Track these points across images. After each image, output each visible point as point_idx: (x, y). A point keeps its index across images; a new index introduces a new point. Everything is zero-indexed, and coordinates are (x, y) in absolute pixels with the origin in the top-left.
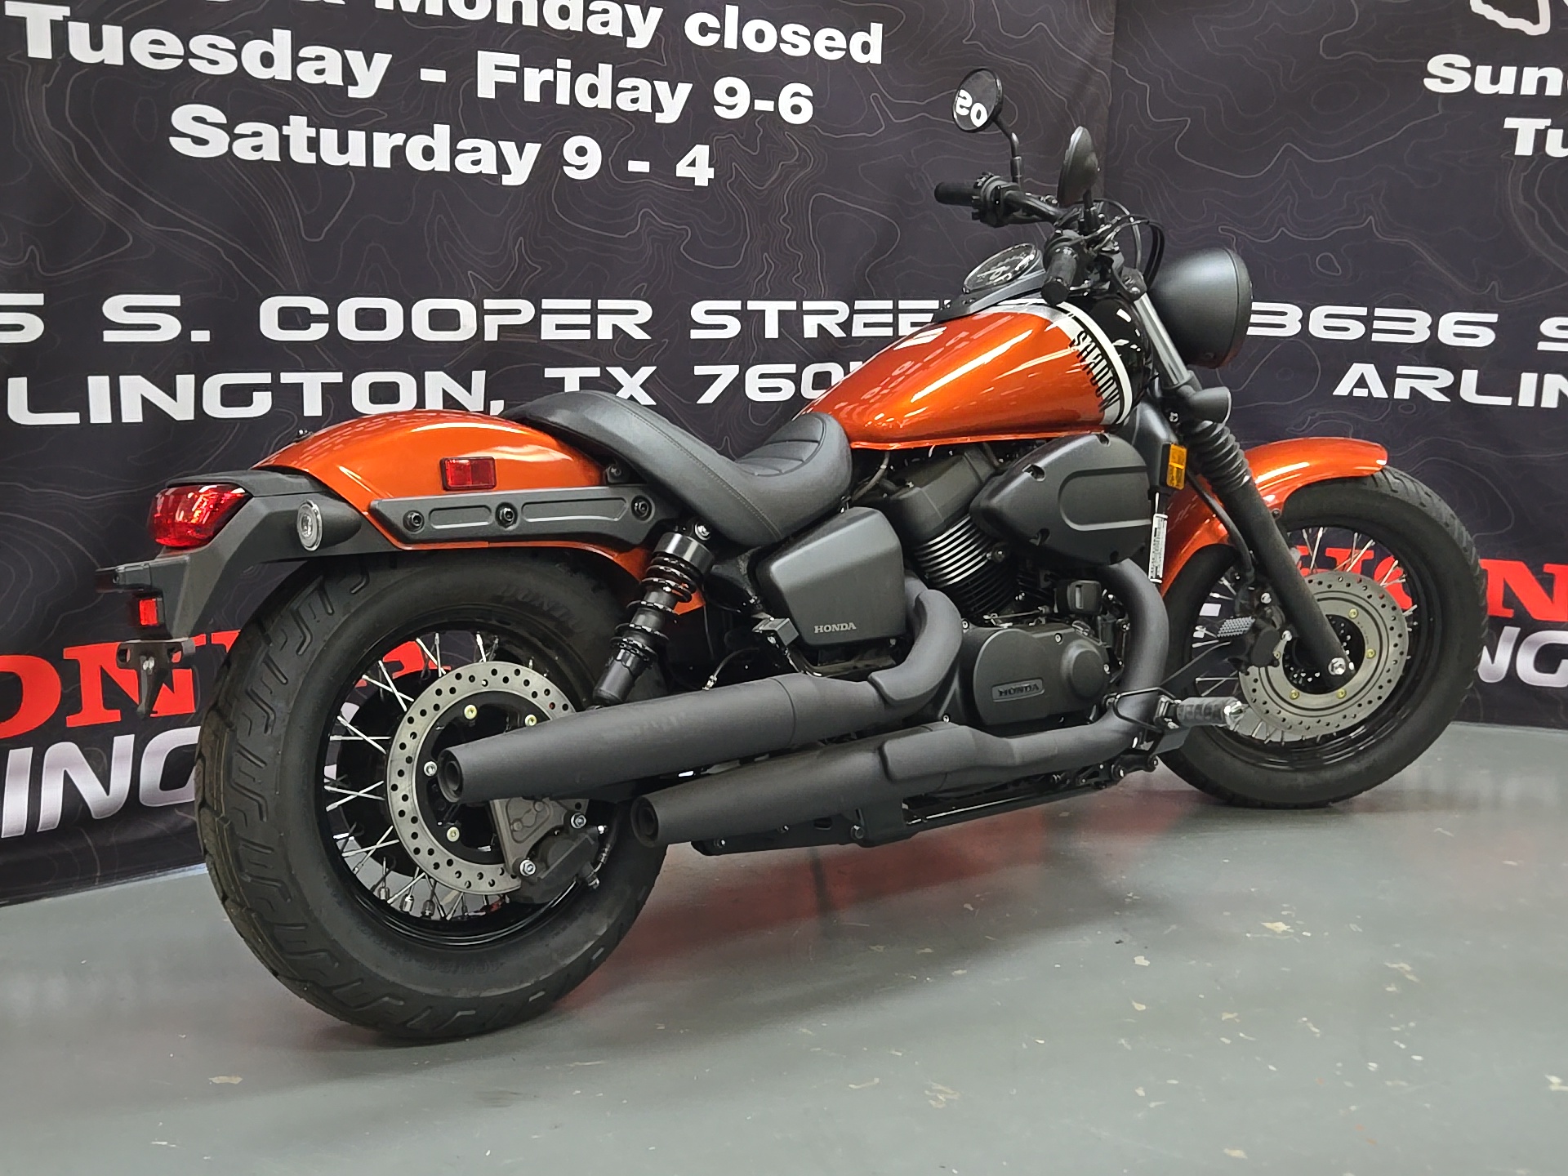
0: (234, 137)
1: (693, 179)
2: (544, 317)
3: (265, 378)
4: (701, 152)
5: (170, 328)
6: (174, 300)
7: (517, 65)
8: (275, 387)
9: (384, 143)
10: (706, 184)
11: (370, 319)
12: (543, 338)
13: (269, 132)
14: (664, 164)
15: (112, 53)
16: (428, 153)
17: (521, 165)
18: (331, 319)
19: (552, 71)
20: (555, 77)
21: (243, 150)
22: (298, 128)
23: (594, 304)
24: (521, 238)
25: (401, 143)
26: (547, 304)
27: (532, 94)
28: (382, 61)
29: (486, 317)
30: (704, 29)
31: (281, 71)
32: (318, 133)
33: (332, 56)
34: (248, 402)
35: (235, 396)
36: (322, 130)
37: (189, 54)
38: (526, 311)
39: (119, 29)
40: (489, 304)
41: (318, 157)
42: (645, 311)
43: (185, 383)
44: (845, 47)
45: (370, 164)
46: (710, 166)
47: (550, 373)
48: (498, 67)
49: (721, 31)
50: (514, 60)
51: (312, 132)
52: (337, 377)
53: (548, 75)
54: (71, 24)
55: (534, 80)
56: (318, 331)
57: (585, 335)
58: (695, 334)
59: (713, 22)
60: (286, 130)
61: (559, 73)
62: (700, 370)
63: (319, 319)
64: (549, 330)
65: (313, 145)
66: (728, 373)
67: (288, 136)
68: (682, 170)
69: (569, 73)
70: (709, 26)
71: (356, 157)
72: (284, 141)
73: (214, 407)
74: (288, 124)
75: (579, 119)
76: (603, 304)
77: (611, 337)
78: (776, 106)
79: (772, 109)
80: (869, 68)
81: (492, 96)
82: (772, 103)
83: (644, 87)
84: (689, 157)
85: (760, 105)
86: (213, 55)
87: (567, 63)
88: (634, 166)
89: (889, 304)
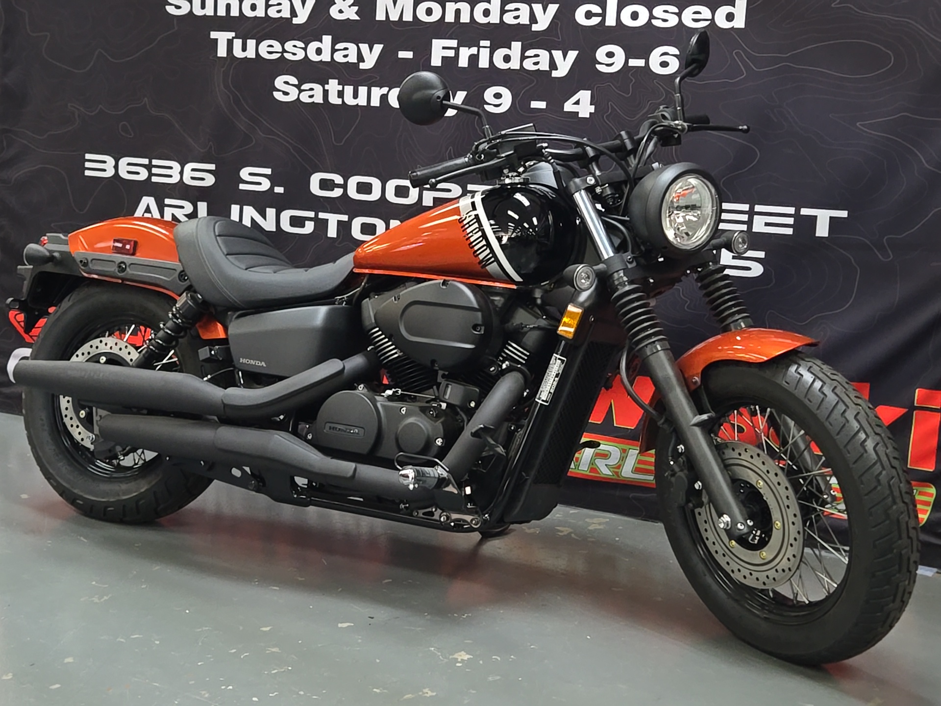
0: (301, 91)
1: (578, 113)
3: (311, 214)
4: (585, 95)
5: (266, 185)
6: (268, 171)
7: (456, 46)
8: (316, 219)
9: (377, 93)
10: (588, 116)
11: (364, 188)
13: (318, 89)
14: (556, 104)
15: (251, 53)
18: (344, 186)
19: (476, 48)
20: (478, 51)
21: (305, 98)
22: (333, 86)
24: (451, 147)
25: (386, 93)
26: (470, 187)
27: (463, 62)
28: (378, 48)
29: (424, 192)
30: (589, 15)
31: (326, 57)
32: (343, 88)
33: (352, 47)
34: (303, 226)
35: (297, 222)
36: (346, 87)
37: (284, 51)
38: (455, 191)
39: (254, 41)
41: (343, 101)
43: (271, 212)
44: (710, 17)
45: (369, 104)
46: (591, 104)
48: (444, 48)
49: (603, 15)
50: (454, 43)
51: (340, 88)
52: (345, 218)
53: (474, 50)
54: (235, 40)
55: (465, 54)
56: (337, 193)
59: (596, 9)
60: (327, 87)
61: (481, 49)
63: (339, 186)
65: (341, 94)
67: (328, 90)
68: (569, 107)
69: (489, 49)
70: (593, 12)
71: (362, 101)
72: (326, 93)
73: (286, 226)
74: (328, 84)
75: (495, 76)
78: (647, 63)
79: (643, 65)
80: (732, 32)
81: (440, 65)
82: (644, 61)
83: (544, 55)
84: (574, 99)
85: (633, 63)
86: (295, 50)
87: (487, 43)
88: (535, 104)
89: (746, 207)
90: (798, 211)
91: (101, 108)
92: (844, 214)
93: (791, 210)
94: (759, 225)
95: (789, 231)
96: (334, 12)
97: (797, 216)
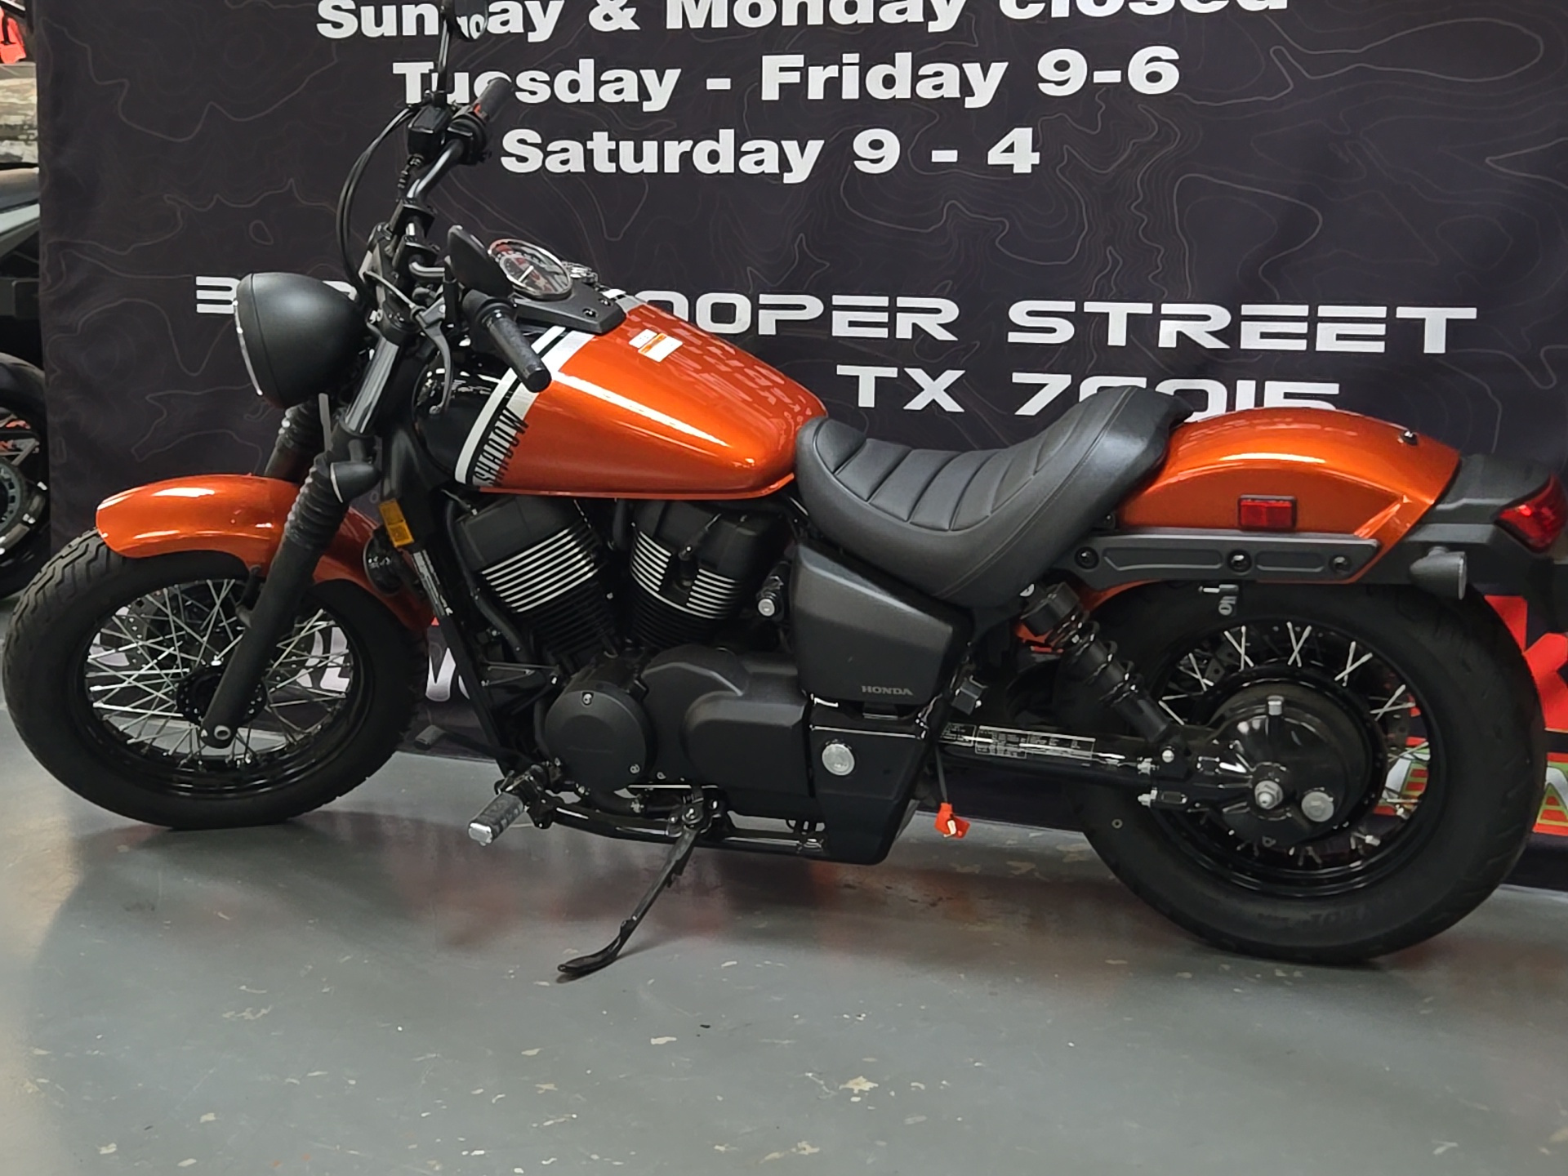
0: (547, 154)
1: (1012, 166)
2: (835, 313)
4: (1022, 136)
7: (802, 65)
9: (674, 150)
10: (1029, 171)
12: (834, 334)
13: (575, 149)
14: (974, 153)
15: (461, 94)
16: (714, 157)
17: (803, 162)
19: (837, 67)
20: (840, 71)
21: (554, 165)
22: (601, 142)
23: (893, 302)
24: (802, 235)
25: (688, 149)
26: (837, 300)
27: (816, 91)
28: (672, 76)
29: (761, 312)
31: (586, 95)
32: (617, 145)
33: (629, 76)
36: (621, 143)
37: (515, 88)
38: (813, 307)
39: (467, 75)
40: (764, 299)
41: (618, 167)
42: (950, 311)
45: (661, 169)
46: (1034, 150)
47: (842, 370)
48: (782, 69)
50: (798, 60)
51: (613, 145)
53: (833, 71)
55: (818, 77)
57: (883, 333)
58: (1014, 337)
60: (590, 145)
61: (845, 68)
62: (1018, 378)
64: (841, 326)
65: (614, 156)
66: (1057, 383)
67: (592, 150)
68: (996, 156)
69: (857, 67)
71: (649, 165)
72: (589, 155)
74: (592, 140)
75: (869, 112)
76: (902, 302)
77: (910, 337)
78: (1125, 76)
79: (1118, 80)
80: (1266, 16)
81: (776, 97)
82: (1119, 72)
83: (950, 71)
84: (1004, 143)
85: (1100, 77)
86: (532, 87)
87: (854, 58)
88: (939, 156)
89: (1303, 310)
90: (1391, 312)
91: (218, 200)
92: (1470, 313)
93: (1380, 312)
94: (1327, 340)
95: (1379, 347)
96: (596, 19)
97: (1390, 320)
